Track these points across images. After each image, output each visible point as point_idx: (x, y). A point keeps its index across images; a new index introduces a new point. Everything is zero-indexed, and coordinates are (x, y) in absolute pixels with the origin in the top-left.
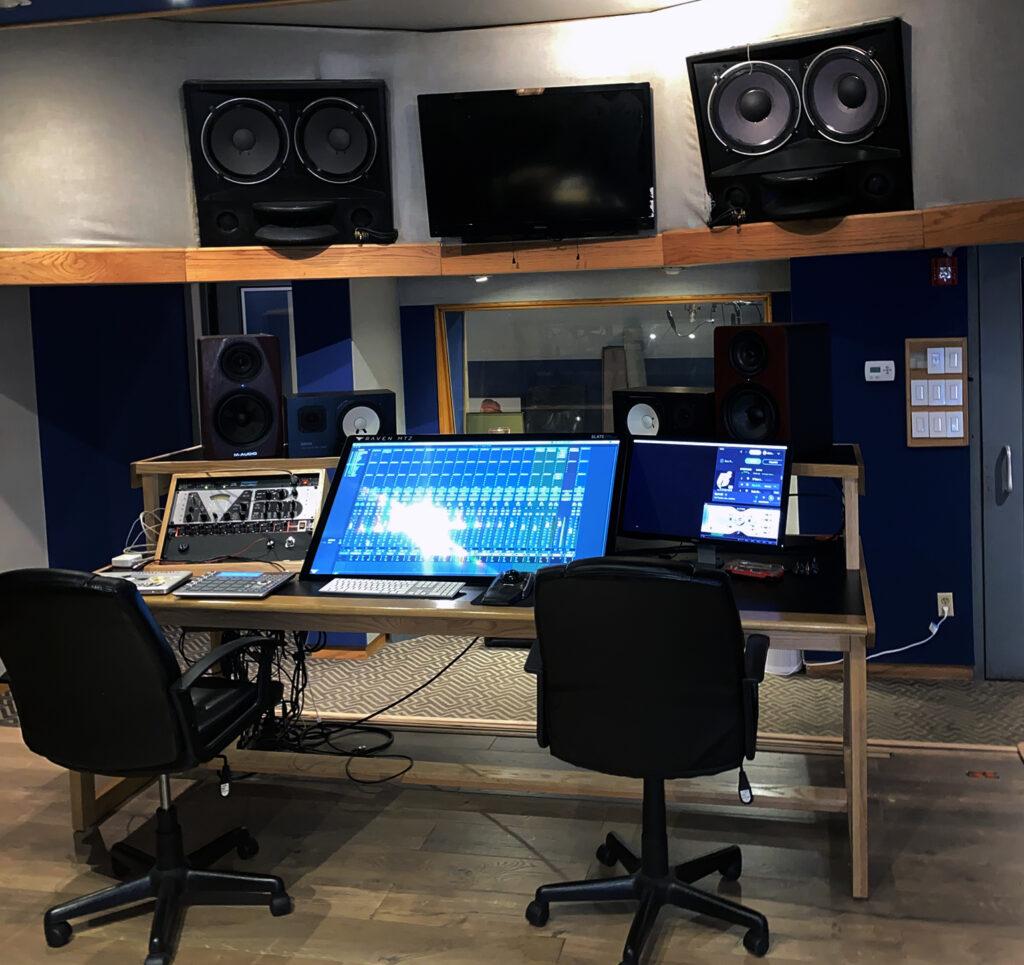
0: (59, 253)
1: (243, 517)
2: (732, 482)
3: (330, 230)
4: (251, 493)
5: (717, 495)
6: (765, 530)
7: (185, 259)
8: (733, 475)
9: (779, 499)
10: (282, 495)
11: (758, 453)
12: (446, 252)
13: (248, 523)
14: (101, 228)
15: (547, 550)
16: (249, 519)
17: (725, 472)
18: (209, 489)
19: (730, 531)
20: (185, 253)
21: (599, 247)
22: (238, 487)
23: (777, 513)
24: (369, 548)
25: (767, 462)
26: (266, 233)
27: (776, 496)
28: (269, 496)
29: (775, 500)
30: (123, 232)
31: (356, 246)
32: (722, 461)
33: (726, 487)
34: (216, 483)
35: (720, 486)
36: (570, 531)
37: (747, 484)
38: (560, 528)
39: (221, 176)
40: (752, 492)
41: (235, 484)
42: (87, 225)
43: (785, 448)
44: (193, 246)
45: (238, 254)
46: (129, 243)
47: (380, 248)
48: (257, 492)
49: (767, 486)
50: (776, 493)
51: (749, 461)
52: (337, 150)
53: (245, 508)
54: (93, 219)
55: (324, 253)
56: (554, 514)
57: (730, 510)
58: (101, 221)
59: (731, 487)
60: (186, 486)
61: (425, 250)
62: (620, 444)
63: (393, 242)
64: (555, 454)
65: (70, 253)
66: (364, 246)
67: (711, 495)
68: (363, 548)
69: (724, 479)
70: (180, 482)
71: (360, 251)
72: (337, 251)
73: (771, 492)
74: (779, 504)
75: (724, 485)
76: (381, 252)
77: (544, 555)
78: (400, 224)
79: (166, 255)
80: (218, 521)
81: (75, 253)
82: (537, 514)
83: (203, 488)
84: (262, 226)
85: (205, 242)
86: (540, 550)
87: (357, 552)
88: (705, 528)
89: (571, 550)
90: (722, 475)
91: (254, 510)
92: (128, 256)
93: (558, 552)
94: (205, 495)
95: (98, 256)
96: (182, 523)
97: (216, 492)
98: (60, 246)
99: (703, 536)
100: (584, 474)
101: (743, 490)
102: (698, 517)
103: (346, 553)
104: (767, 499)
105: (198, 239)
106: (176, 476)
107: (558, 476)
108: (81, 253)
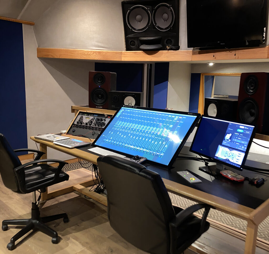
0: (89, 51)
1: (90, 125)
2: (231, 138)
3: (160, 46)
4: (95, 118)
5: (224, 143)
6: (237, 160)
7: (122, 54)
8: (232, 135)
9: (246, 148)
10: (102, 120)
11: (243, 127)
12: (194, 53)
13: (91, 127)
14: (100, 44)
15: (156, 151)
16: (91, 126)
17: (229, 134)
18: (86, 115)
19: (224, 158)
20: (122, 52)
21: (244, 51)
22: (93, 116)
23: (243, 154)
24: (111, 140)
25: (245, 132)
26: (143, 47)
27: (245, 147)
28: (98, 120)
29: (244, 149)
30: (106, 46)
31: (167, 51)
32: (229, 129)
33: (228, 140)
34: (88, 114)
35: (226, 139)
36: (166, 146)
37: (236, 140)
38: (164, 144)
39: (132, 30)
40: (237, 143)
41: (92, 115)
42: (96, 44)
43: (254, 127)
44: (124, 51)
45: (135, 53)
46: (107, 49)
47: (174, 52)
48: (96, 118)
49: (243, 142)
50: (245, 145)
51: (239, 130)
52: (165, 20)
53: (92, 122)
54: (98, 42)
55: (158, 53)
56: (164, 139)
57: (227, 149)
58: (100, 42)
59: (230, 140)
60: (81, 114)
61: (187, 52)
62: (197, 118)
63: (178, 50)
64: (174, 118)
65: (92, 51)
66: (169, 51)
67: (222, 142)
68: (109, 139)
69: (228, 136)
70: (80, 112)
71: (168, 53)
72: (161, 53)
73: (243, 145)
74: (245, 151)
75: (227, 139)
76: (174, 53)
77: (154, 153)
78: (181, 44)
79: (117, 53)
80: (84, 125)
81: (93, 51)
82: (159, 138)
83: (85, 115)
84: (142, 45)
85: (127, 49)
86: (154, 151)
87: (107, 141)
88: (217, 155)
89: (163, 153)
90: (228, 135)
91: (94, 123)
92: (106, 53)
93: (159, 153)
94: (84, 117)
95: (99, 52)
96: (76, 124)
97: (87, 117)
98: (90, 49)
99: (215, 158)
100: (180, 127)
101: (234, 142)
102: (215, 150)
103: (105, 140)
104: (241, 148)
105: (125, 49)
106: (79, 111)
107: (171, 126)
108: (95, 51)
